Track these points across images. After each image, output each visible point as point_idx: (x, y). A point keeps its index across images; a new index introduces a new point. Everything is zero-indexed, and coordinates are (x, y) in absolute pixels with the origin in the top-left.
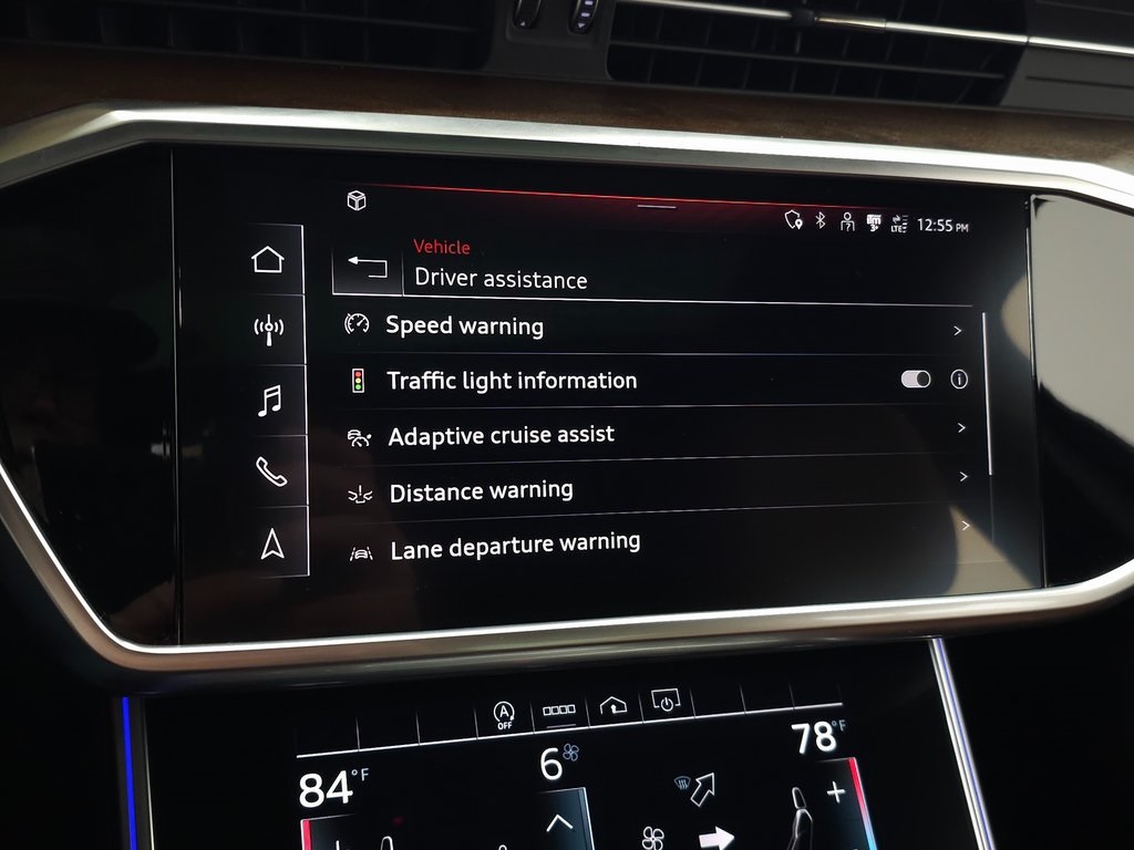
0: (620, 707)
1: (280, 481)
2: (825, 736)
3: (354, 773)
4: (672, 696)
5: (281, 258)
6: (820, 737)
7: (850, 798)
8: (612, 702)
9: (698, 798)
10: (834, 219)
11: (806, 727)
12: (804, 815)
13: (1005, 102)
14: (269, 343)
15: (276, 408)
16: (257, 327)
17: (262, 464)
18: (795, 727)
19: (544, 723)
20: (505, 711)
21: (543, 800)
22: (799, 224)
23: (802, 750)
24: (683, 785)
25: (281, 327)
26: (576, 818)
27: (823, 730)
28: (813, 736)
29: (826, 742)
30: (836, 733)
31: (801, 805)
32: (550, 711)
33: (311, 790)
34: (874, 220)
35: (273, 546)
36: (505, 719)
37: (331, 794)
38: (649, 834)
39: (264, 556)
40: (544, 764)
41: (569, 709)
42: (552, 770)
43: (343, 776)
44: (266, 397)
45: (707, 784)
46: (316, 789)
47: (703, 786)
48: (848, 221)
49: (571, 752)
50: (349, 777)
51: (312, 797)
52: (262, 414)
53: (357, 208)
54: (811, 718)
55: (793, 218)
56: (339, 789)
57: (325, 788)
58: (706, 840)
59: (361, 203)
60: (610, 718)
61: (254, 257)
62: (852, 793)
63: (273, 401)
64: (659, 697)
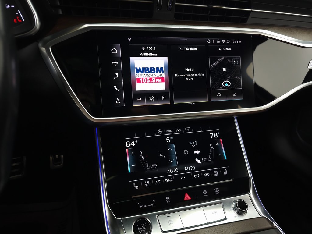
0: (180, 130)
1: (118, 90)
2: (216, 135)
3: (135, 141)
4: (189, 129)
5: (117, 50)
6: (215, 135)
7: (220, 145)
8: (178, 130)
9: (194, 145)
10: (216, 41)
11: (212, 134)
12: (212, 148)
13: (247, 22)
14: (115, 66)
15: (117, 77)
16: (113, 63)
17: (115, 87)
18: (210, 134)
19: (167, 133)
20: (160, 131)
21: (167, 145)
22: (210, 42)
23: (212, 137)
24: (191, 143)
25: (117, 63)
26: (173, 148)
27: (215, 134)
28: (214, 135)
29: (216, 136)
30: (218, 135)
31: (212, 146)
32: (168, 131)
33: (128, 144)
34: (223, 41)
35: (118, 101)
36: (160, 132)
37: (131, 145)
38: (185, 151)
39: (116, 103)
40: (167, 140)
41: (171, 131)
42: (168, 141)
43: (133, 142)
44: (115, 75)
45: (195, 143)
46: (129, 144)
47: (194, 143)
48: (219, 41)
49: (171, 138)
50: (134, 142)
51: (128, 145)
52: (115, 78)
53: (129, 41)
54: (213, 132)
55: (208, 41)
56: (133, 144)
57: (130, 144)
58: (195, 152)
59: (130, 40)
60: (178, 132)
61: (112, 50)
62: (221, 144)
63: (116, 76)
64: (186, 129)
